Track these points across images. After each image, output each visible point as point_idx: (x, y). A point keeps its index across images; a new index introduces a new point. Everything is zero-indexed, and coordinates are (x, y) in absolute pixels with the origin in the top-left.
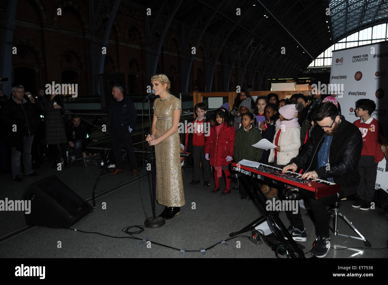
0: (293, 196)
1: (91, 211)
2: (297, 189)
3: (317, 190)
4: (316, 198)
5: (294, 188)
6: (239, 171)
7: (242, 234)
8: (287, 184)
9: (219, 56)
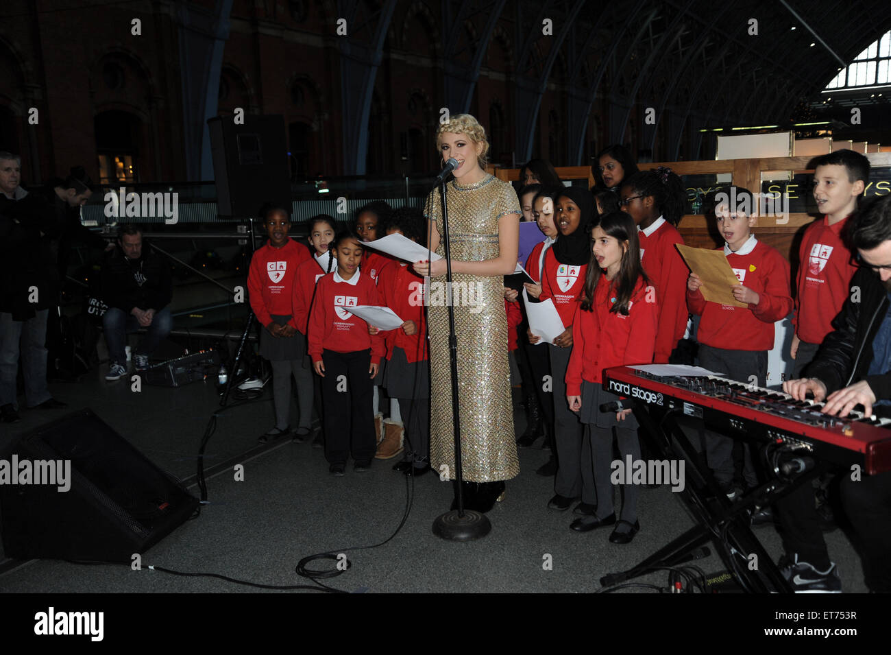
0: (796, 466)
1: (196, 513)
2: (808, 446)
3: (871, 448)
5: (796, 442)
6: (628, 393)
7: (640, 578)
8: (775, 430)
9: (552, 63)
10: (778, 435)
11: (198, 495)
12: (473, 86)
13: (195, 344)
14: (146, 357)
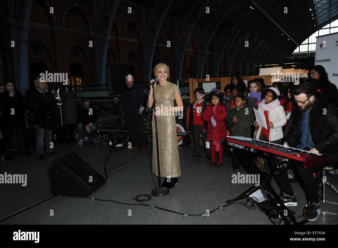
0: (284, 166)
1: (105, 183)
2: (287, 160)
3: (305, 160)
4: (305, 167)
5: (284, 159)
6: (234, 146)
7: (238, 201)
8: (278, 155)
9: (209, 46)
10: (278, 157)
11: (105, 178)
12: (184, 53)
13: (102, 133)
14: (87, 137)
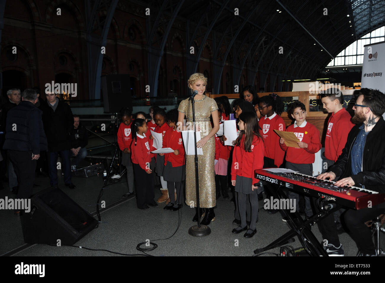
0: (330, 207)
1: (97, 226)
2: (334, 199)
3: (358, 200)
4: (358, 209)
5: (329, 198)
6: (264, 179)
7: (269, 250)
8: (321, 193)
9: (227, 56)
10: (322, 195)
11: (97, 219)
12: (197, 64)
13: (94, 161)
14: (75, 166)
